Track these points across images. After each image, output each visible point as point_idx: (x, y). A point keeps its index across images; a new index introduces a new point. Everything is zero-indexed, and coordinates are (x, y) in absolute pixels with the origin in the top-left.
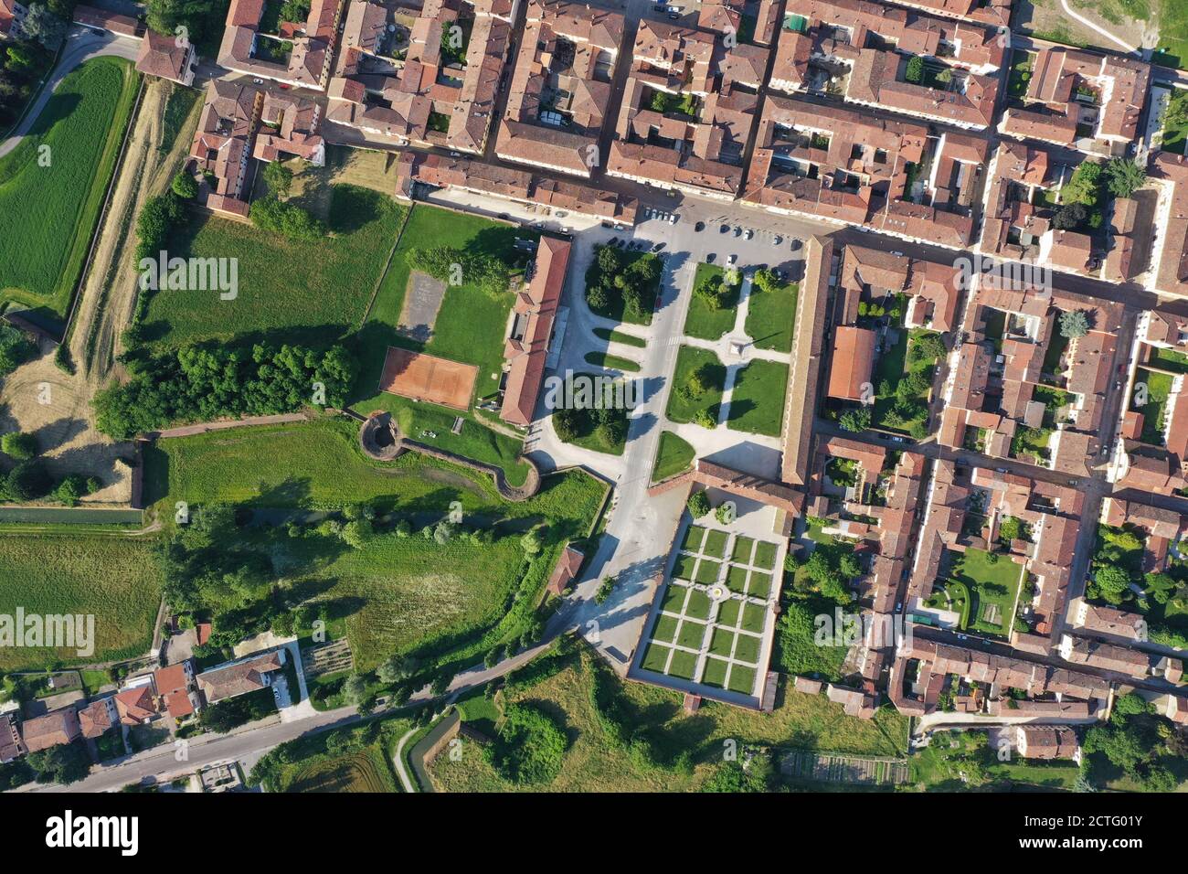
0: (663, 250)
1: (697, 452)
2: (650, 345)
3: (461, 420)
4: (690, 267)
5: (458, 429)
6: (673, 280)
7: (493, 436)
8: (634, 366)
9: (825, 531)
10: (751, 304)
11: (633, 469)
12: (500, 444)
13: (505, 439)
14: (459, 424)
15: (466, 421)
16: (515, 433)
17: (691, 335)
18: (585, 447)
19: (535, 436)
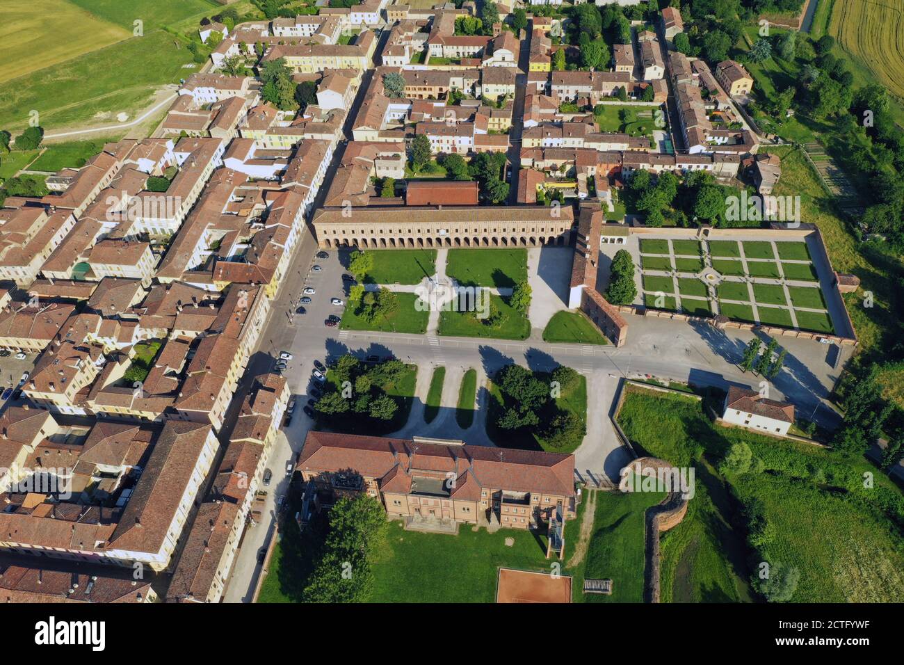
0: (323, 362)
1: (561, 309)
2: (440, 362)
3: (587, 584)
4: (343, 336)
5: (603, 585)
6: (361, 350)
7: (598, 533)
8: (470, 376)
9: (611, 209)
10: (387, 282)
11: (597, 363)
12: (610, 521)
13: (599, 516)
14: (594, 585)
15: (588, 576)
16: (588, 504)
17: (425, 327)
18: (585, 415)
19: (586, 476)
